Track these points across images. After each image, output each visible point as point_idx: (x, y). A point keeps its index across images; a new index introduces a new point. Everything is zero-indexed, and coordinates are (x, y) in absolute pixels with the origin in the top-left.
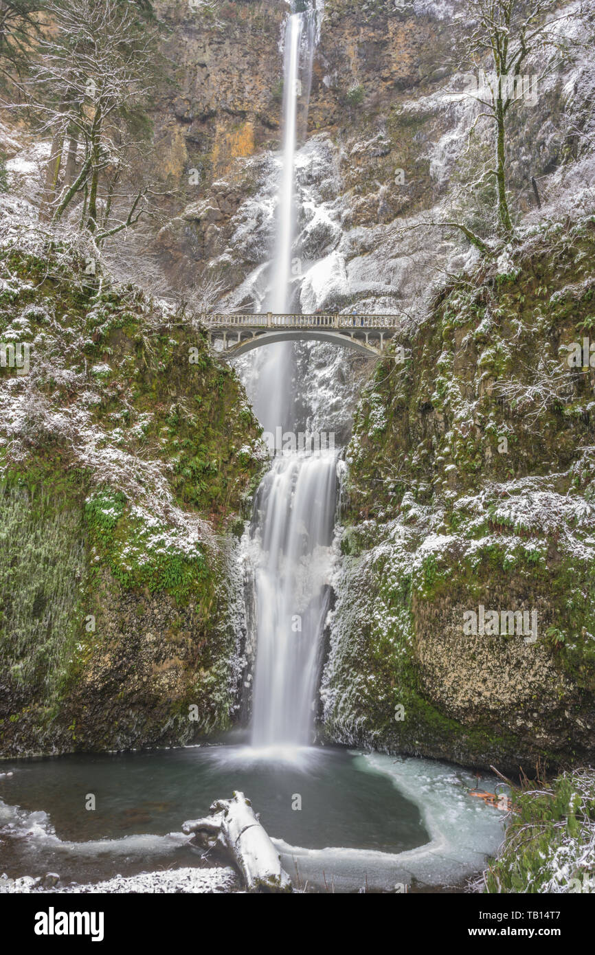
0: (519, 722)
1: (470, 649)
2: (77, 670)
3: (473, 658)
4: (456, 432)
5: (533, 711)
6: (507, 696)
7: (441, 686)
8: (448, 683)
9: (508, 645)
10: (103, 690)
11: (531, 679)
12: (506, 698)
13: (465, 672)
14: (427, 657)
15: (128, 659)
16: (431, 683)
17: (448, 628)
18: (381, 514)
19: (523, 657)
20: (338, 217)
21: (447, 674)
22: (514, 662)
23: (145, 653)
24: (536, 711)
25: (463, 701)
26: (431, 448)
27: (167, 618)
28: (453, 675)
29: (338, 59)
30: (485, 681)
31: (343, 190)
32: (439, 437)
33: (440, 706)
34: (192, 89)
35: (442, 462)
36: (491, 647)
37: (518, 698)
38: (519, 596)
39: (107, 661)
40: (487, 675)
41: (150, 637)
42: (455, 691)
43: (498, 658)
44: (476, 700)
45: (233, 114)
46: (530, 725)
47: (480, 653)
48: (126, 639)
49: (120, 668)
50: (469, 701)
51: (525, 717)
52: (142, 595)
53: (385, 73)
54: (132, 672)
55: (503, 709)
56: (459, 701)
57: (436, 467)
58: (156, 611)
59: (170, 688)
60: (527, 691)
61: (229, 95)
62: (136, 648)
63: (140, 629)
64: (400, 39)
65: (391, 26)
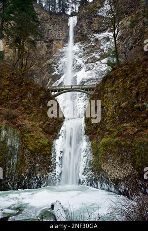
0: (126, 182)
1: (114, 165)
2: (20, 173)
5: (129, 179)
8: (109, 174)
11: (128, 171)
12: (123, 176)
13: (113, 171)
14: (104, 168)
15: (32, 170)
17: (109, 160)
19: (126, 166)
22: (124, 168)
23: (36, 169)
27: (41, 161)
28: (110, 172)
29: (81, 26)
30: (118, 173)
31: (84, 55)
34: (48, 35)
36: (119, 164)
37: (125, 176)
38: (125, 152)
39: (27, 171)
40: (118, 171)
41: (37, 165)
42: (111, 175)
43: (120, 167)
44: (116, 177)
45: (57, 40)
46: (129, 182)
47: (117, 166)
48: (32, 166)
49: (30, 172)
50: (114, 177)
52: (35, 155)
53: (92, 29)
54: (33, 173)
55: (122, 179)
56: (112, 178)
58: (39, 159)
60: (128, 174)
61: (57, 36)
63: (35, 163)
64: (95, 22)
65: (93, 19)
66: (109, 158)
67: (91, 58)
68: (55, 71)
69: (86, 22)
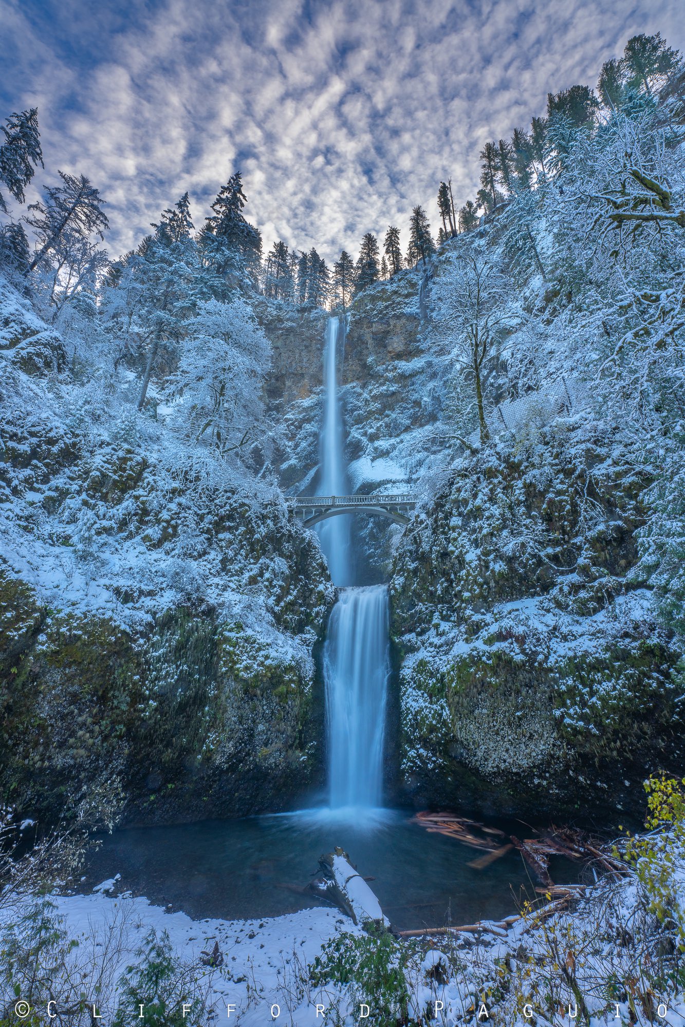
0: (536, 781)
1: (494, 726)
2: (208, 755)
3: (497, 734)
4: (468, 571)
5: (545, 772)
6: (525, 761)
7: (475, 756)
8: (480, 754)
9: (522, 722)
10: (227, 769)
11: (542, 747)
12: (525, 763)
13: (492, 744)
14: (463, 734)
15: (246, 745)
16: (467, 754)
17: (477, 711)
18: (419, 629)
19: (535, 731)
20: (365, 434)
21: (479, 746)
22: (528, 735)
23: (259, 739)
24: (548, 772)
25: (493, 767)
26: (451, 582)
27: (273, 713)
28: (483, 747)
29: (360, 342)
30: (507, 751)
32: (455, 574)
33: (476, 771)
35: (460, 592)
36: (510, 724)
37: (533, 763)
38: (526, 686)
39: (230, 747)
40: (508, 746)
41: (261, 727)
42: (486, 760)
43: (516, 733)
44: (503, 766)
45: (296, 375)
46: (545, 783)
47: (502, 729)
48: (245, 729)
49: (239, 752)
50: (497, 766)
51: (540, 777)
52: (255, 696)
53: (389, 349)
54: (248, 754)
55: (523, 771)
56: (490, 767)
57: (455, 595)
58: (265, 707)
59: (276, 766)
60: (540, 757)
61: (294, 364)
62: (251, 736)
63: (254, 721)
64: (398, 330)
65: (392, 322)
66: (476, 706)
67: (387, 426)
68: (288, 459)
69: (374, 329)
